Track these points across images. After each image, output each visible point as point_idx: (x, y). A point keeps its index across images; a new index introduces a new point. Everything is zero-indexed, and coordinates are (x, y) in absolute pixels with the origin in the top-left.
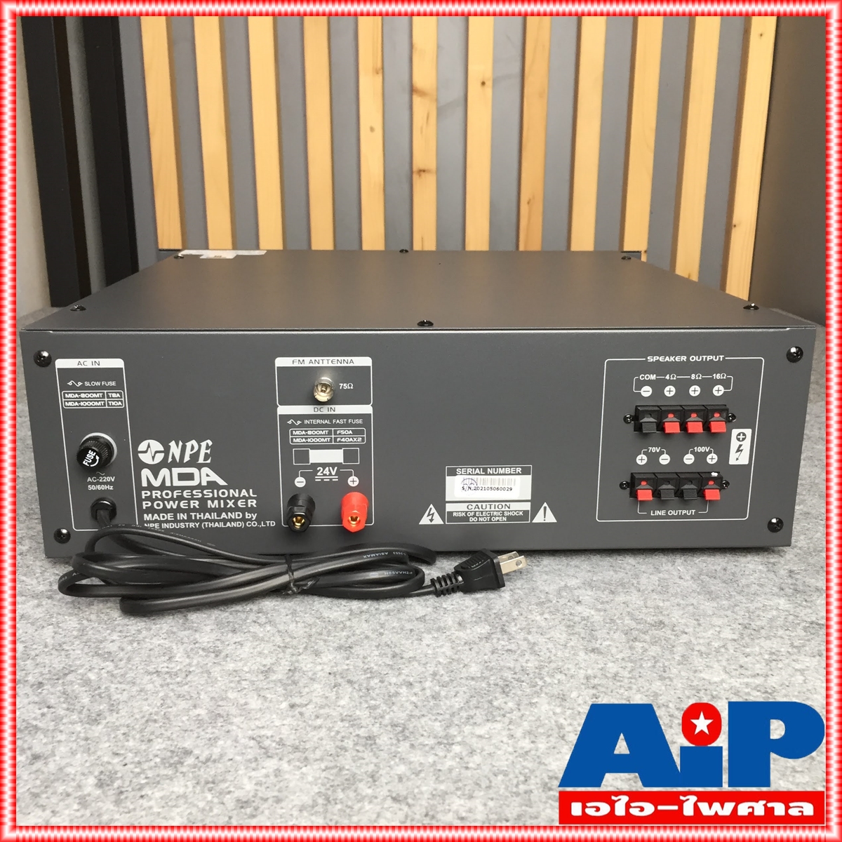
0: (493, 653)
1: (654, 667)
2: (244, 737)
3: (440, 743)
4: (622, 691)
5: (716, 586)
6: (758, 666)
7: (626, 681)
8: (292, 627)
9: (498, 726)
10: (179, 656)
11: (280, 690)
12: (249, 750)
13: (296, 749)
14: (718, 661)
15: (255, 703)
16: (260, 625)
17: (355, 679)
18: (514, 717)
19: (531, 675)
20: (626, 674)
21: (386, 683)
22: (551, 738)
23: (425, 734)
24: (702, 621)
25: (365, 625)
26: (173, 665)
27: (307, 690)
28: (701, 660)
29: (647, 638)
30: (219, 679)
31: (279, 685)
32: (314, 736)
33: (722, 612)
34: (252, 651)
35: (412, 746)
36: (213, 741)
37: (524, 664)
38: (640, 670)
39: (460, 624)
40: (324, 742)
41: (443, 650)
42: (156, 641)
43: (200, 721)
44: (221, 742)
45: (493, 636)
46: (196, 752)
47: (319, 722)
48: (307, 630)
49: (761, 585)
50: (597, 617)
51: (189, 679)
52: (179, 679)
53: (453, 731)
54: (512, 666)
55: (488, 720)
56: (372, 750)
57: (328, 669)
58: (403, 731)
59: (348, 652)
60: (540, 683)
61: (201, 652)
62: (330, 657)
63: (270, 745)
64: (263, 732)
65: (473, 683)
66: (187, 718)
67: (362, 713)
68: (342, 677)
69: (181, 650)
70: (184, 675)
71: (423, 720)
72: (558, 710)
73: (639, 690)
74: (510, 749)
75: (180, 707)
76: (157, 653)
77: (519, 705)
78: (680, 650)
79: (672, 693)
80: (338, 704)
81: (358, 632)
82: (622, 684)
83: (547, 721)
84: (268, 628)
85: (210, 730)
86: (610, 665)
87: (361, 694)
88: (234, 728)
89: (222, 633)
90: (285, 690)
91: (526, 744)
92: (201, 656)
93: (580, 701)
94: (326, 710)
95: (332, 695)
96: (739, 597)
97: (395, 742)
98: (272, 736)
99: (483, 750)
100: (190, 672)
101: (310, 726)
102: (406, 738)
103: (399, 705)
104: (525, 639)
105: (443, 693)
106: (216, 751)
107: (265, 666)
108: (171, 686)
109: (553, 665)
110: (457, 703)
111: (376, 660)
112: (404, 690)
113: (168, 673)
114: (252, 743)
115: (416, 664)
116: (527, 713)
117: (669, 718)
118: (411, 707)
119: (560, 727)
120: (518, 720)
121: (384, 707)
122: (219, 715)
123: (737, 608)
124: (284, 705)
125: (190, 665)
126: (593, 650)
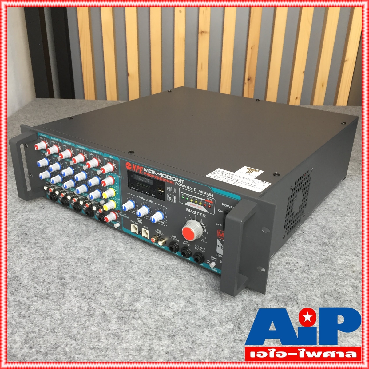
61: (112, 336)
62: (166, 342)
69: (103, 335)
70: (105, 350)
76: (93, 336)
81: (177, 326)
84: (139, 321)
89: (120, 324)
92: (112, 339)
107: (138, 346)
113: (98, 349)
115: (202, 348)
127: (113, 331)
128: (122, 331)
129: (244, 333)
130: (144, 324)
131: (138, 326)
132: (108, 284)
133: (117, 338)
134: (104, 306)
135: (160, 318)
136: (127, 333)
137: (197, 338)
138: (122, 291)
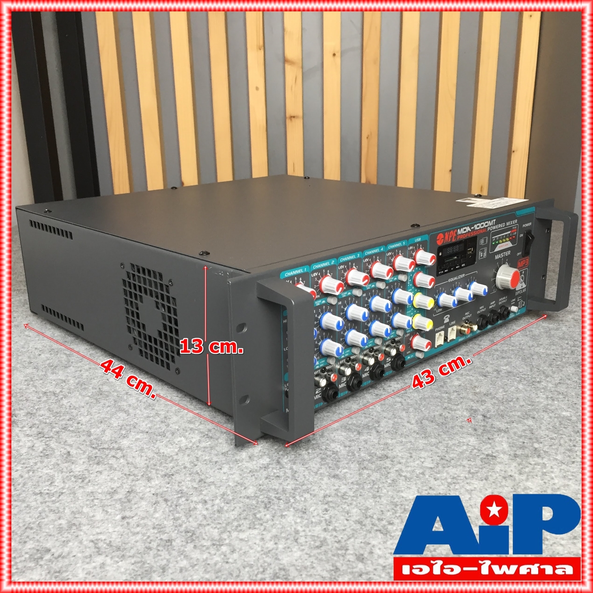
0: (267, 478)
1: (371, 488)
2: (87, 540)
3: (214, 545)
4: (345, 506)
5: (431, 428)
6: (442, 487)
7: (350, 499)
8: (138, 460)
9: (256, 532)
10: (58, 482)
11: (118, 506)
12: (88, 549)
13: (118, 549)
14: (416, 484)
15: (99, 516)
16: (117, 458)
17: (169, 498)
18: (268, 526)
19: (288, 495)
20: (351, 494)
21: (189, 501)
22: (288, 541)
23: (206, 538)
24: (414, 454)
25: (186, 458)
26: (52, 488)
27: (136, 506)
28: (404, 483)
29: (373, 467)
30: (80, 498)
31: (119, 502)
32: (133, 539)
33: (429, 448)
34: (106, 478)
35: (195, 547)
36: (65, 543)
37: (285, 487)
38: (361, 491)
39: (250, 457)
40: (138, 544)
41: (233, 477)
42: (45, 471)
43: (60, 530)
44: (70, 544)
45: (270, 466)
46: (53, 550)
47: (138, 529)
48: (147, 462)
49: (462, 427)
50: (343, 451)
51: (60, 498)
52: (54, 498)
53: (225, 536)
54: (277, 488)
55: (250, 528)
56: (168, 550)
57: (153, 491)
58: (192, 536)
59: (170, 478)
60: (292, 500)
61: (73, 479)
62: (157, 482)
63: (102, 546)
64: (100, 537)
65: (248, 500)
66: (53, 526)
67: (168, 523)
68: (162, 497)
69: (60, 477)
70: (58, 495)
71: (207, 528)
72: (299, 520)
73: (357, 506)
74: (259, 549)
75: (50, 519)
76: (43, 479)
77: (273, 517)
78: (393, 475)
79: (378, 508)
80: (154, 516)
81: (180, 463)
82: (347, 501)
83: (289, 529)
84: (122, 460)
85: (66, 535)
86: (343, 487)
87: (171, 509)
88: (82, 533)
89: (90, 465)
90: (121, 506)
91: (270, 545)
92: (72, 481)
93: (315, 514)
94: (145, 521)
95: (152, 510)
96: (444, 436)
97: (184, 543)
98: (105, 540)
99: (241, 549)
100: (62, 493)
101: (131, 532)
102: (193, 541)
103: (194, 517)
104: (291, 468)
105: (225, 508)
106: (66, 550)
107: (112, 488)
108: (47, 504)
109: (304, 487)
110: (233, 515)
111: (187, 483)
112: (200, 506)
113: (47, 493)
114: (91, 544)
115: (213, 487)
116: (277, 522)
117: (371, 526)
118: (201, 518)
119: (297, 532)
120: (270, 528)
121: (184, 518)
122: (74, 524)
123: (440, 444)
124: (119, 517)
125: (63, 488)
126: (334, 477)
127: (77, 473)
128: (91, 472)
129: (283, 467)
130: (128, 463)
131: (118, 466)
132: (84, 419)
133: (80, 480)
134: (71, 446)
135: (155, 455)
136: (99, 475)
137: (207, 476)
138: (103, 426)
